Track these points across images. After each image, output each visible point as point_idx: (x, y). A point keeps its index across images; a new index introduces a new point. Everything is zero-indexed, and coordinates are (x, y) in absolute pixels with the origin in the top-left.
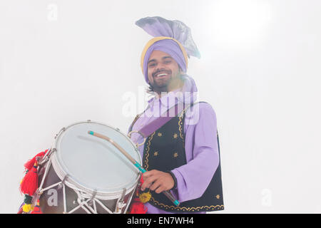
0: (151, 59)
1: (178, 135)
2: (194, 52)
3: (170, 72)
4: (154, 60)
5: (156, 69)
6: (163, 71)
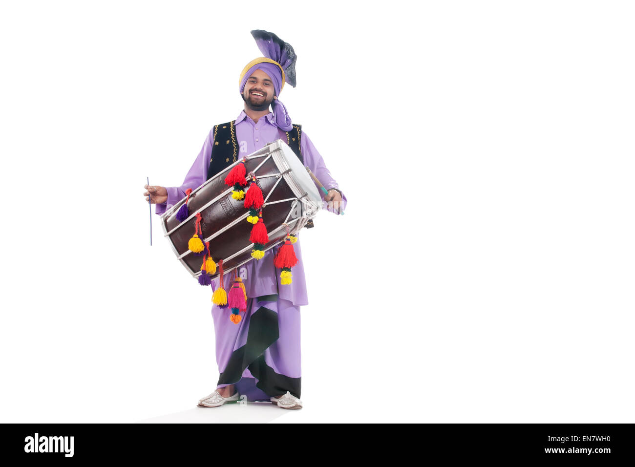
0: (253, 76)
2: (292, 81)
3: (265, 94)
4: (255, 78)
5: (255, 87)
6: (260, 91)
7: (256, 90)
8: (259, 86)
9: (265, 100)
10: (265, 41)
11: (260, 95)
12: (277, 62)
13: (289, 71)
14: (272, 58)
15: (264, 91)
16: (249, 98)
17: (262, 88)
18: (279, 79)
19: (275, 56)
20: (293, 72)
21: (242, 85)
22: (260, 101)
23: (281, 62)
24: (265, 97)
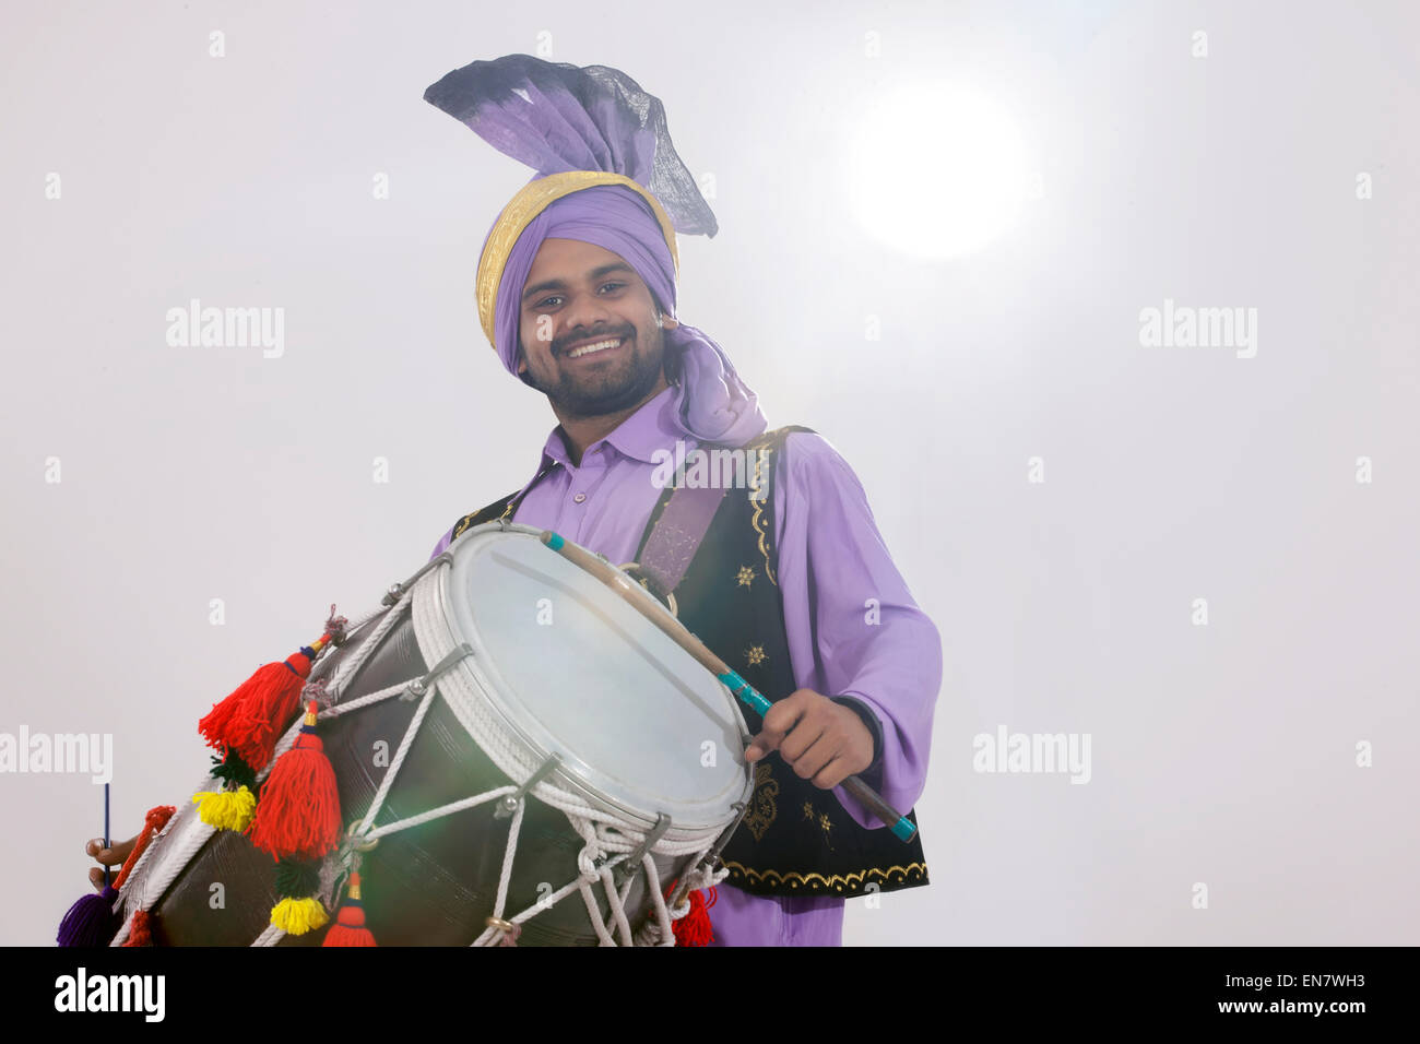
0: (538, 279)
1: (759, 570)
2: (702, 220)
3: (627, 332)
4: (553, 285)
5: (570, 323)
6: (597, 332)
7: (582, 333)
8: (585, 312)
9: (635, 355)
10: (509, 107)
11: (607, 345)
12: (605, 170)
13: (661, 181)
14: (575, 163)
15: (616, 320)
16: (564, 376)
17: (602, 316)
18: (652, 238)
19: (583, 150)
20: (679, 173)
21: (503, 335)
22: (617, 365)
23: (620, 160)
24: (628, 344)
